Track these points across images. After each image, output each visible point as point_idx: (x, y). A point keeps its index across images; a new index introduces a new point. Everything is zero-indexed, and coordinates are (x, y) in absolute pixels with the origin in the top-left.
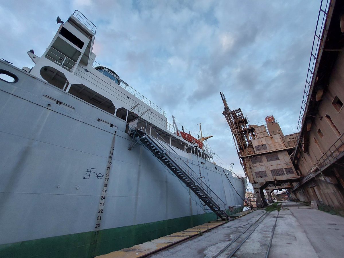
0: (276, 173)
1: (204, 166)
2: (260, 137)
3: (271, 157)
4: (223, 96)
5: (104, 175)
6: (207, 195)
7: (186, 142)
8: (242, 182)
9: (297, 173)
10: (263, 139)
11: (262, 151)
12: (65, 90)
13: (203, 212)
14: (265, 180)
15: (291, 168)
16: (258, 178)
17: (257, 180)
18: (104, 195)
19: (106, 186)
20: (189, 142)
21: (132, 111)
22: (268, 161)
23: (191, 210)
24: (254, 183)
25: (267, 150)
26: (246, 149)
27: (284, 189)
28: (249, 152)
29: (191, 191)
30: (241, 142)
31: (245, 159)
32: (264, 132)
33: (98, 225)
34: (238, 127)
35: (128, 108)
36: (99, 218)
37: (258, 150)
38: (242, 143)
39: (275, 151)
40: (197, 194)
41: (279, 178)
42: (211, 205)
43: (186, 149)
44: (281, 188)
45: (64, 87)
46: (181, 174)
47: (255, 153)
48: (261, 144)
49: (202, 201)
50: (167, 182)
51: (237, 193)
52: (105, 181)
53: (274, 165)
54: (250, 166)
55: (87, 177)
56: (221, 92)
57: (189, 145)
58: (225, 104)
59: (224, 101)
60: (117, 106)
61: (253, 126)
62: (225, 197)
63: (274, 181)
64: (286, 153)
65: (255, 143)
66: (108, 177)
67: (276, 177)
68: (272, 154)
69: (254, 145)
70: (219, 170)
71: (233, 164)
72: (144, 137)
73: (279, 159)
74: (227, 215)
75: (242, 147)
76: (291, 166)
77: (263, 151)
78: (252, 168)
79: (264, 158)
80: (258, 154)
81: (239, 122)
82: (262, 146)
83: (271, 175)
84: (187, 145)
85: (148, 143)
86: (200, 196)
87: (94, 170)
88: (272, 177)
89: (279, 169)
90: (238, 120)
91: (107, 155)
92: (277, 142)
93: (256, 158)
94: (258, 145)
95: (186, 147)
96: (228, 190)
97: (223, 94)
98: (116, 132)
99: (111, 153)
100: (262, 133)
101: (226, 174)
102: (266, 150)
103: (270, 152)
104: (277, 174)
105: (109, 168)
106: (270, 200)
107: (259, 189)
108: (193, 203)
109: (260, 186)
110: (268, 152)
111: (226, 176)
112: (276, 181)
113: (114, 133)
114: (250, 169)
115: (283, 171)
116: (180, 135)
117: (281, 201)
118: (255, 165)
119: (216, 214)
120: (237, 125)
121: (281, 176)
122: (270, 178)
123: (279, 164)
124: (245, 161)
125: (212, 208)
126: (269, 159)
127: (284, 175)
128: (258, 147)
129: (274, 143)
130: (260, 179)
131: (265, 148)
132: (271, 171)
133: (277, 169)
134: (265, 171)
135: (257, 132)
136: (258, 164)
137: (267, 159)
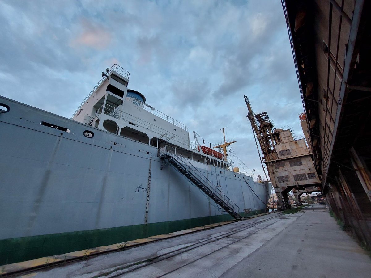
0: (298, 178)
1: (223, 175)
2: (285, 142)
3: (294, 163)
4: (247, 100)
5: (146, 189)
6: (222, 201)
7: (206, 155)
8: (264, 187)
9: (320, 178)
10: (287, 145)
11: (285, 156)
12: (117, 134)
13: (220, 214)
14: (287, 185)
15: (314, 173)
16: (281, 182)
17: (279, 185)
18: (148, 202)
19: (148, 196)
20: (209, 155)
21: (161, 138)
22: (291, 166)
23: (210, 213)
24: (276, 187)
25: (291, 155)
26: (270, 154)
27: (313, 192)
28: (272, 157)
29: (210, 198)
30: (265, 147)
31: (268, 164)
32: (290, 136)
33: (146, 221)
34: (262, 131)
35: (158, 137)
36: (146, 217)
37: (282, 155)
38: (266, 149)
39: (298, 156)
40: (214, 199)
41: (301, 183)
42: (226, 208)
43: (206, 162)
44: (310, 191)
45: (117, 131)
46: (200, 185)
47: (278, 159)
48: (285, 149)
49: (218, 205)
50: (190, 191)
51: (258, 197)
52: (148, 193)
53: (297, 170)
54: (273, 171)
55: (137, 191)
56: (244, 96)
57: (209, 158)
58: (249, 108)
59: (248, 105)
60: (150, 137)
61: (278, 131)
62: (244, 202)
63: (296, 186)
64: (310, 158)
65: (279, 148)
66: (149, 190)
67: (298, 181)
68: (295, 159)
69: (277, 151)
70: (238, 177)
71: (255, 170)
72: (171, 159)
73: (302, 165)
74: (240, 216)
75: (266, 152)
76: (314, 171)
77: (287, 156)
78: (275, 173)
79: (288, 163)
80: (281, 159)
81: (263, 126)
82: (286, 151)
83: (293, 180)
84: (207, 158)
85: (174, 163)
86: (216, 201)
87: (141, 186)
88: (294, 182)
89: (302, 174)
90: (263, 124)
91: (147, 175)
92: (301, 147)
93: (280, 163)
94: (281, 150)
95: (206, 160)
96: (247, 195)
97: (247, 97)
98: (151, 157)
99: (150, 173)
100: (287, 138)
101: (246, 180)
102: (289, 156)
103: (293, 157)
104: (300, 179)
105: (149, 184)
106: (298, 203)
107: (281, 193)
108: (212, 207)
109: (282, 191)
110: (291, 157)
111: (246, 182)
112: (298, 185)
113: (150, 159)
114: (273, 174)
115: (306, 176)
116: (201, 150)
117: (313, 204)
118: (278, 170)
119: (232, 215)
120: (261, 130)
121: (303, 181)
122: (292, 182)
123: (302, 169)
124: (269, 166)
125: (227, 210)
126: (293, 164)
127: (307, 180)
128: (282, 152)
129: (298, 148)
130: (282, 183)
131: (289, 154)
132: (294, 175)
133: (300, 174)
134: (288, 176)
135: (282, 136)
136: (281, 169)
137: (291, 164)
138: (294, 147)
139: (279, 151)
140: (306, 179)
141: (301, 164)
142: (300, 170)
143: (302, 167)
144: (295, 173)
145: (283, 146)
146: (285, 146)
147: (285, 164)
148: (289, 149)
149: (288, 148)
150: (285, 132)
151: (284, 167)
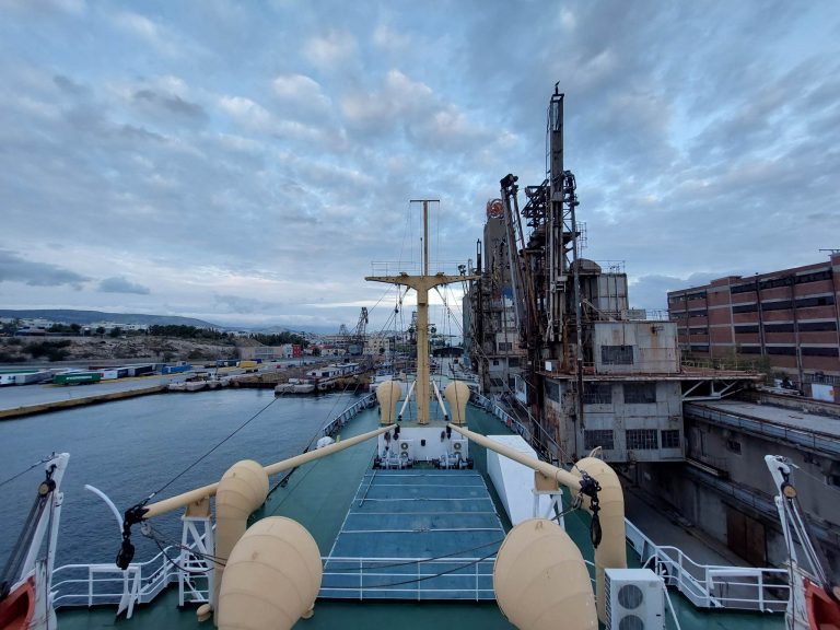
0: (637, 440)
10: (630, 329)
11: (617, 367)
15: (678, 431)
16: (588, 449)
22: (626, 402)
25: (631, 366)
41: (642, 456)
48: (621, 343)
53: (639, 415)
54: (573, 410)
63: (628, 464)
64: (678, 386)
65: (605, 336)
67: (635, 451)
69: (598, 342)
76: (679, 424)
78: (578, 416)
79: (619, 391)
82: (623, 349)
89: (647, 431)
92: (664, 346)
93: (597, 387)
94: (610, 343)
104: (640, 442)
115: (656, 438)
118: (587, 408)
121: (646, 451)
122: (619, 453)
123: (652, 417)
126: (632, 396)
127: (657, 448)
128: (611, 352)
129: (655, 348)
131: (629, 361)
132: (627, 432)
133: (644, 431)
134: (611, 431)
135: (602, 291)
136: (596, 407)
137: (626, 396)
138: (647, 343)
139: (602, 347)
140: (654, 446)
141: (653, 401)
142: (646, 417)
143: (651, 409)
144: (632, 425)
145: (616, 332)
146: (621, 335)
147: (613, 391)
148: (631, 347)
149: (628, 343)
150: (612, 280)
151: (608, 400)
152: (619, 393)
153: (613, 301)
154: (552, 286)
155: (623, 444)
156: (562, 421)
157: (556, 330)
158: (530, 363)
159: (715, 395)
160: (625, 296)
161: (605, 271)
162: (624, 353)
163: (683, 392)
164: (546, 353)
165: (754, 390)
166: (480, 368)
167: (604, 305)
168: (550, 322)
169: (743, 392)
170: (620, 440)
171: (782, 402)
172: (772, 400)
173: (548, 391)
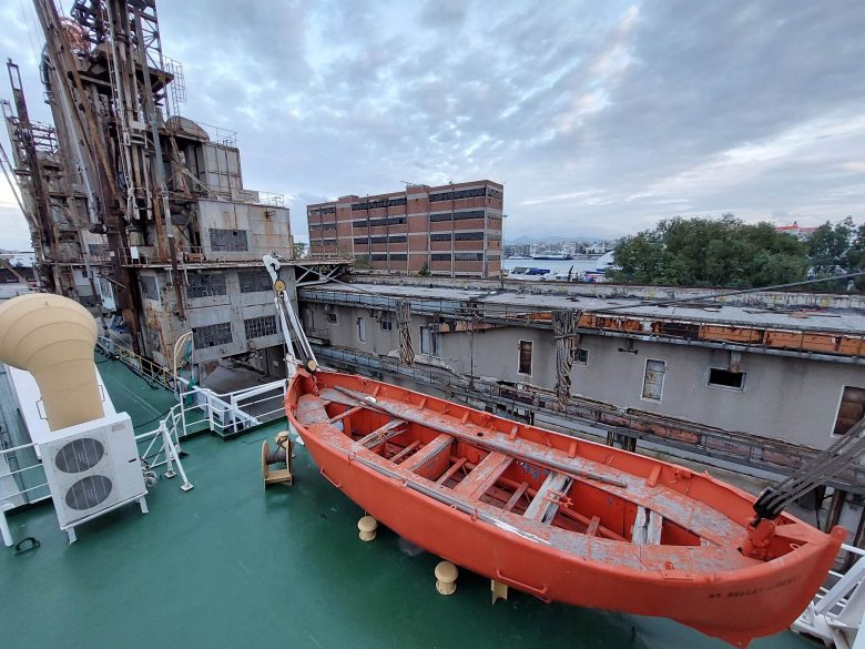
0: (257, 328)
3: (254, 279)
10: (242, 212)
16: (202, 347)
22: (242, 291)
25: (245, 253)
37: (218, 247)
41: (262, 342)
48: (234, 227)
53: (257, 304)
63: (248, 354)
64: (292, 272)
65: (212, 217)
67: (255, 340)
68: (258, 270)
69: (205, 225)
77: (233, 253)
78: (186, 312)
79: (233, 281)
82: (235, 234)
89: (266, 318)
93: (207, 276)
94: (220, 226)
102: (243, 256)
104: (260, 330)
115: (275, 324)
118: (197, 302)
121: (267, 337)
122: (239, 344)
126: (248, 284)
127: (275, 332)
128: (222, 236)
129: (270, 234)
130: (206, 351)
131: (243, 246)
132: (246, 322)
133: (262, 319)
134: (228, 324)
135: (210, 165)
136: (208, 300)
137: (241, 286)
138: (261, 229)
139: (211, 230)
140: (273, 331)
142: (264, 304)
143: (268, 296)
144: (250, 314)
145: (226, 213)
146: (233, 217)
147: (227, 281)
148: (244, 232)
149: (241, 227)
150: (221, 153)
151: (221, 291)
152: (233, 283)
153: (224, 179)
154: (125, 135)
155: (243, 335)
156: (165, 322)
157: (141, 203)
158: (112, 254)
159: (323, 279)
160: (238, 176)
161: (213, 139)
162: (237, 238)
163: (297, 278)
164: (134, 237)
165: (348, 273)
166: (57, 283)
167: (213, 182)
168: (130, 191)
169: (342, 274)
170: (239, 332)
171: (364, 280)
172: (360, 279)
173: (145, 290)
